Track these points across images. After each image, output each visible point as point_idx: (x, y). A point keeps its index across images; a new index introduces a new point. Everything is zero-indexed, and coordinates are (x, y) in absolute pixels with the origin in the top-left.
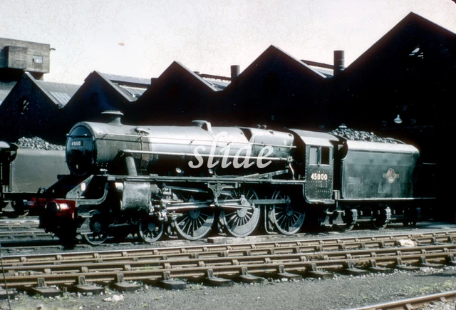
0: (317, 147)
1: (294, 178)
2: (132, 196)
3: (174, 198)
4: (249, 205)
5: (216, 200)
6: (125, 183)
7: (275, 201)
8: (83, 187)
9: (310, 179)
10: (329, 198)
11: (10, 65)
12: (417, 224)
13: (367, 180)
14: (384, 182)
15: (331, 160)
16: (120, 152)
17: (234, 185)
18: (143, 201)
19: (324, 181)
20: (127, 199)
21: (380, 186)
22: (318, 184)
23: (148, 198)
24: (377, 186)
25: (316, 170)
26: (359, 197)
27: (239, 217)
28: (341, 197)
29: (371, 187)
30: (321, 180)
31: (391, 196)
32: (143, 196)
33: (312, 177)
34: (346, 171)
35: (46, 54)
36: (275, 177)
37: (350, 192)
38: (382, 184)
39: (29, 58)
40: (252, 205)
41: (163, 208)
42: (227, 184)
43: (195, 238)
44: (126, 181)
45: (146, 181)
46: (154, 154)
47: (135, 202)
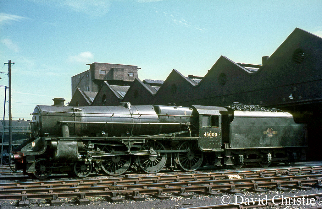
0: (209, 116)
1: (190, 136)
2: (64, 150)
3: (98, 150)
4: (156, 153)
5: (129, 151)
6: (58, 142)
7: (179, 151)
8: (33, 144)
9: (204, 136)
10: (219, 148)
11: (114, 79)
12: (296, 163)
13: (250, 136)
14: (265, 137)
15: (220, 124)
16: (58, 123)
17: (142, 141)
18: (72, 152)
19: (214, 137)
20: (60, 151)
21: (261, 139)
22: (210, 139)
23: (76, 150)
24: (259, 139)
25: (207, 130)
26: (244, 147)
27: (150, 161)
28: (229, 147)
29: (254, 140)
30: (212, 136)
31: (271, 145)
32: (72, 149)
33: (205, 135)
34: (232, 130)
35: (135, 71)
36: (177, 136)
37: (236, 144)
38: (263, 138)
39: (125, 74)
40: (158, 153)
41: (89, 156)
42: (137, 141)
43: (116, 175)
44: (59, 140)
45: (75, 140)
46: (84, 123)
47: (65, 153)
